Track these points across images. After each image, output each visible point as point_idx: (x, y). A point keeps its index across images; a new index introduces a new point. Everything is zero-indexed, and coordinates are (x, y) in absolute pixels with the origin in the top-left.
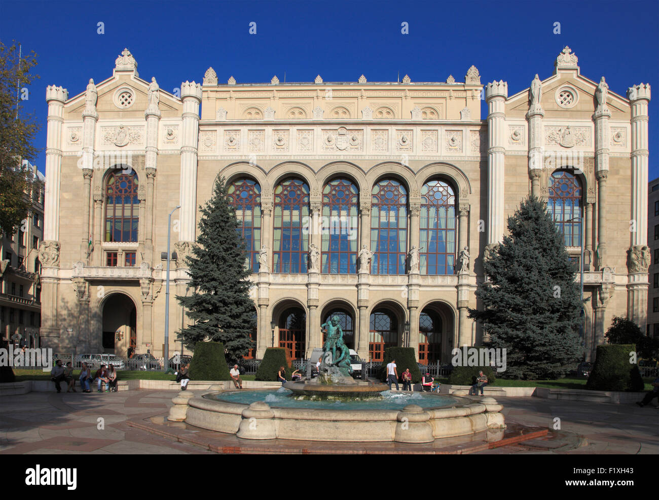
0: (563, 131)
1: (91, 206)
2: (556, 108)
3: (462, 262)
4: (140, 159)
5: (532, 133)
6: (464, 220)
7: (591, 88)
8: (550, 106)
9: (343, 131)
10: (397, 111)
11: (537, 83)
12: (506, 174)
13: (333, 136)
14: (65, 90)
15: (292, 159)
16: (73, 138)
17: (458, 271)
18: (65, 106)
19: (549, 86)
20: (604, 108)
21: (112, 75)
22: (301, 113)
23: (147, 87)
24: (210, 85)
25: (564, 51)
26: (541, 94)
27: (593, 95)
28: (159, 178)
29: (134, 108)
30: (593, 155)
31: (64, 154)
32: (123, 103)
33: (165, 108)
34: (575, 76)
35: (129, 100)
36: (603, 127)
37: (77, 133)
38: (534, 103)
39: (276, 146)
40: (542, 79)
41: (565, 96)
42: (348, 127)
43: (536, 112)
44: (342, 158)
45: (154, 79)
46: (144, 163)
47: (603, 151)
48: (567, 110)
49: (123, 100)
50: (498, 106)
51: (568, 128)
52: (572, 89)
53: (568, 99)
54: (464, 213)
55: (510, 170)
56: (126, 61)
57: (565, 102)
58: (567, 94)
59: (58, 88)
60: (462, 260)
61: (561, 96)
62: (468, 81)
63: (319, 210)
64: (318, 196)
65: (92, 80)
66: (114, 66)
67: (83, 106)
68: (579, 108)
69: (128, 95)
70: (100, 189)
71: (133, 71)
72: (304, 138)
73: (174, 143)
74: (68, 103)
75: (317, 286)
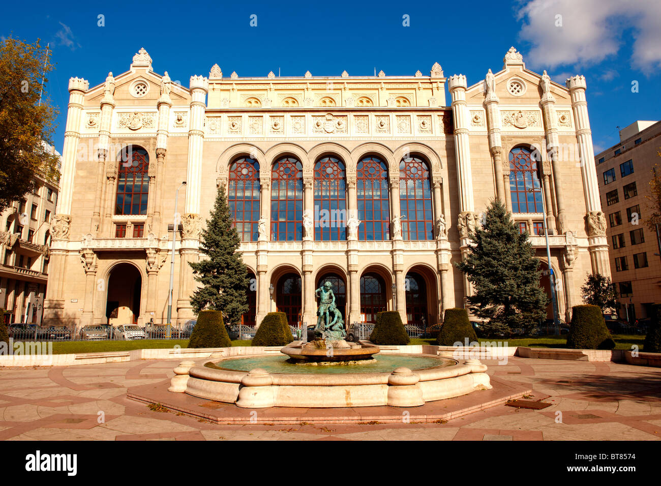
0: (516, 115)
1: (104, 182)
2: (508, 95)
3: (439, 229)
4: (152, 141)
5: (490, 117)
6: (438, 191)
7: (536, 80)
8: (503, 94)
9: (330, 117)
10: (375, 100)
11: (490, 75)
12: (472, 151)
13: (321, 121)
14: (87, 81)
15: (287, 140)
16: (91, 123)
17: (437, 237)
18: (86, 95)
19: (501, 78)
20: (548, 96)
21: (129, 69)
22: (294, 102)
23: (161, 80)
24: (215, 78)
25: (510, 50)
26: (495, 85)
27: (538, 84)
28: (168, 157)
29: (148, 97)
30: (543, 134)
31: (82, 136)
32: (138, 93)
33: (176, 97)
34: (521, 70)
35: (144, 90)
36: (550, 111)
37: (95, 118)
38: (489, 92)
39: (273, 130)
40: (494, 72)
41: (515, 86)
42: (335, 114)
43: (492, 99)
44: (330, 140)
45: (166, 73)
46: (155, 144)
47: (552, 130)
48: (518, 98)
49: (139, 90)
50: (460, 95)
51: (520, 112)
52: (520, 81)
53: (518, 88)
54: (437, 185)
55: (475, 148)
56: (142, 58)
57: (516, 91)
58: (516, 85)
59: (80, 80)
60: (439, 226)
61: (512, 86)
62: (433, 75)
63: (311, 184)
64: (310, 172)
65: (111, 73)
66: (132, 62)
67: (103, 95)
68: (528, 96)
69: (143, 86)
70: (114, 167)
71: (148, 66)
72: (297, 123)
73: (183, 127)
74: (88, 92)
75: (311, 253)
